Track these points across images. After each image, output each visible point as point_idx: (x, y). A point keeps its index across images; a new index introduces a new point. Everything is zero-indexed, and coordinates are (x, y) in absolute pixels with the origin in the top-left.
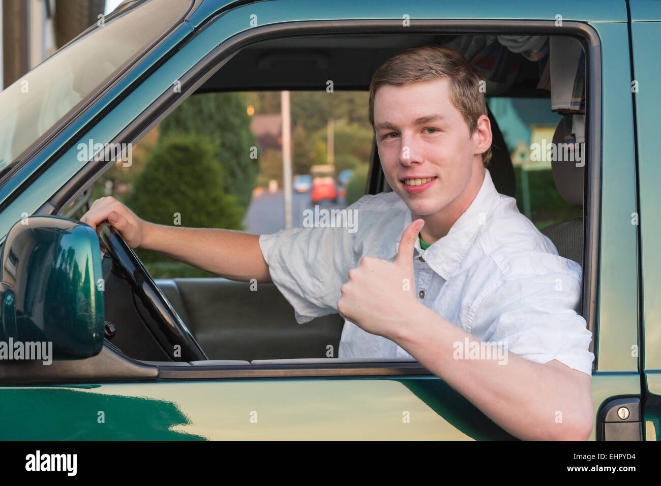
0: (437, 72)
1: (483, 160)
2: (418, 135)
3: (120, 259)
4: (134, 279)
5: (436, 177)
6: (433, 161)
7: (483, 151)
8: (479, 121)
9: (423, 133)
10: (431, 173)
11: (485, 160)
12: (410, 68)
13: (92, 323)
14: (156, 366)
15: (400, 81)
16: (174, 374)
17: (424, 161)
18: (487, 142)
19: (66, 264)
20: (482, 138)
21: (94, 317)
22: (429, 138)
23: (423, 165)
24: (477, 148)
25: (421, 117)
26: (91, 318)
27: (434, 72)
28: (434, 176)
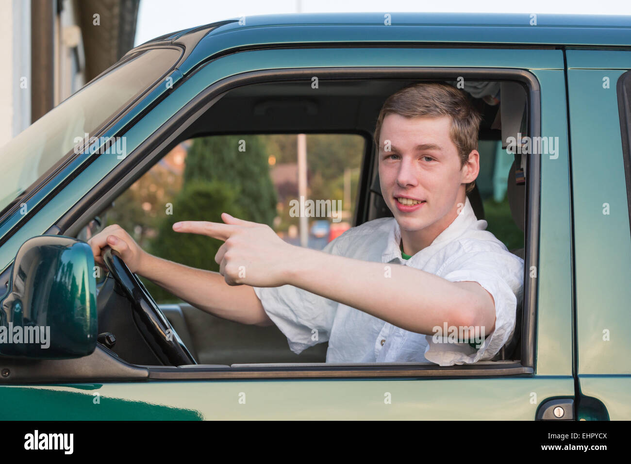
0: (441, 110)
1: (466, 189)
2: (416, 162)
3: (121, 279)
4: (133, 297)
5: (424, 202)
6: (425, 187)
7: (469, 181)
8: (470, 155)
9: (422, 160)
10: (421, 197)
11: (468, 189)
12: (419, 104)
13: (87, 326)
14: (146, 368)
15: (409, 115)
16: (162, 375)
17: (418, 185)
18: (474, 173)
19: (66, 278)
20: (470, 169)
21: (88, 321)
22: (425, 166)
23: (417, 188)
24: (465, 178)
25: (423, 144)
26: (86, 321)
27: (438, 110)
28: (424, 200)
